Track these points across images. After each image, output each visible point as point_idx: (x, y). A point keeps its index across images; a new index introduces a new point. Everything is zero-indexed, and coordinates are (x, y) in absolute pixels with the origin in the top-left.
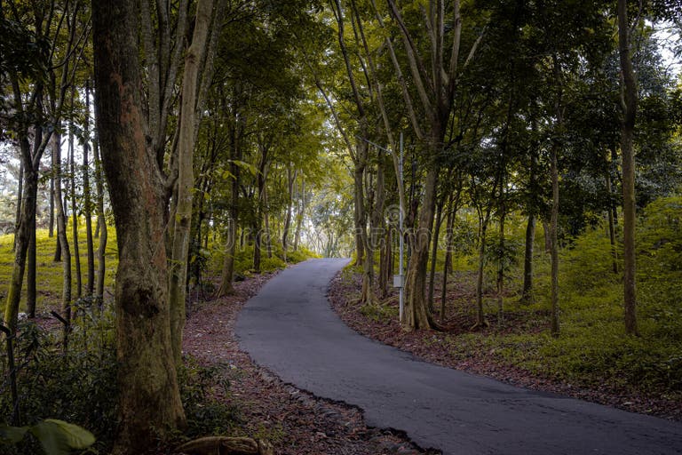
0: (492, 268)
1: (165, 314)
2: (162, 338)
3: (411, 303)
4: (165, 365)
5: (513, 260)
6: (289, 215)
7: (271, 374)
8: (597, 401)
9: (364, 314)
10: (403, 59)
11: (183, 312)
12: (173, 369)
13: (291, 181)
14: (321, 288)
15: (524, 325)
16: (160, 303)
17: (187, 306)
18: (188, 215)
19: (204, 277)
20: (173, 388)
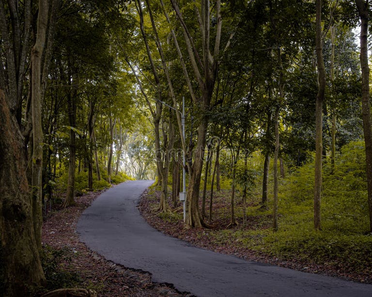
0: (240, 188)
1: (30, 219)
2: (28, 233)
3: (190, 211)
4: (32, 249)
5: (253, 183)
6: (111, 151)
7: (99, 255)
8: (290, 267)
9: (161, 218)
10: (183, 45)
11: (41, 218)
12: (37, 251)
13: (112, 127)
14: (134, 201)
15: (258, 224)
16: (27, 212)
17: (43, 213)
18: (41, 157)
19: (54, 194)
20: (37, 262)
